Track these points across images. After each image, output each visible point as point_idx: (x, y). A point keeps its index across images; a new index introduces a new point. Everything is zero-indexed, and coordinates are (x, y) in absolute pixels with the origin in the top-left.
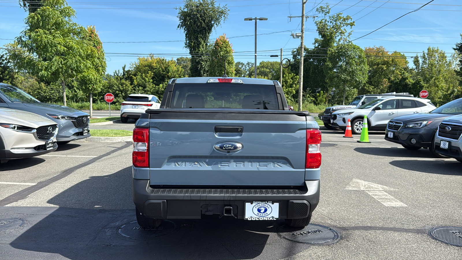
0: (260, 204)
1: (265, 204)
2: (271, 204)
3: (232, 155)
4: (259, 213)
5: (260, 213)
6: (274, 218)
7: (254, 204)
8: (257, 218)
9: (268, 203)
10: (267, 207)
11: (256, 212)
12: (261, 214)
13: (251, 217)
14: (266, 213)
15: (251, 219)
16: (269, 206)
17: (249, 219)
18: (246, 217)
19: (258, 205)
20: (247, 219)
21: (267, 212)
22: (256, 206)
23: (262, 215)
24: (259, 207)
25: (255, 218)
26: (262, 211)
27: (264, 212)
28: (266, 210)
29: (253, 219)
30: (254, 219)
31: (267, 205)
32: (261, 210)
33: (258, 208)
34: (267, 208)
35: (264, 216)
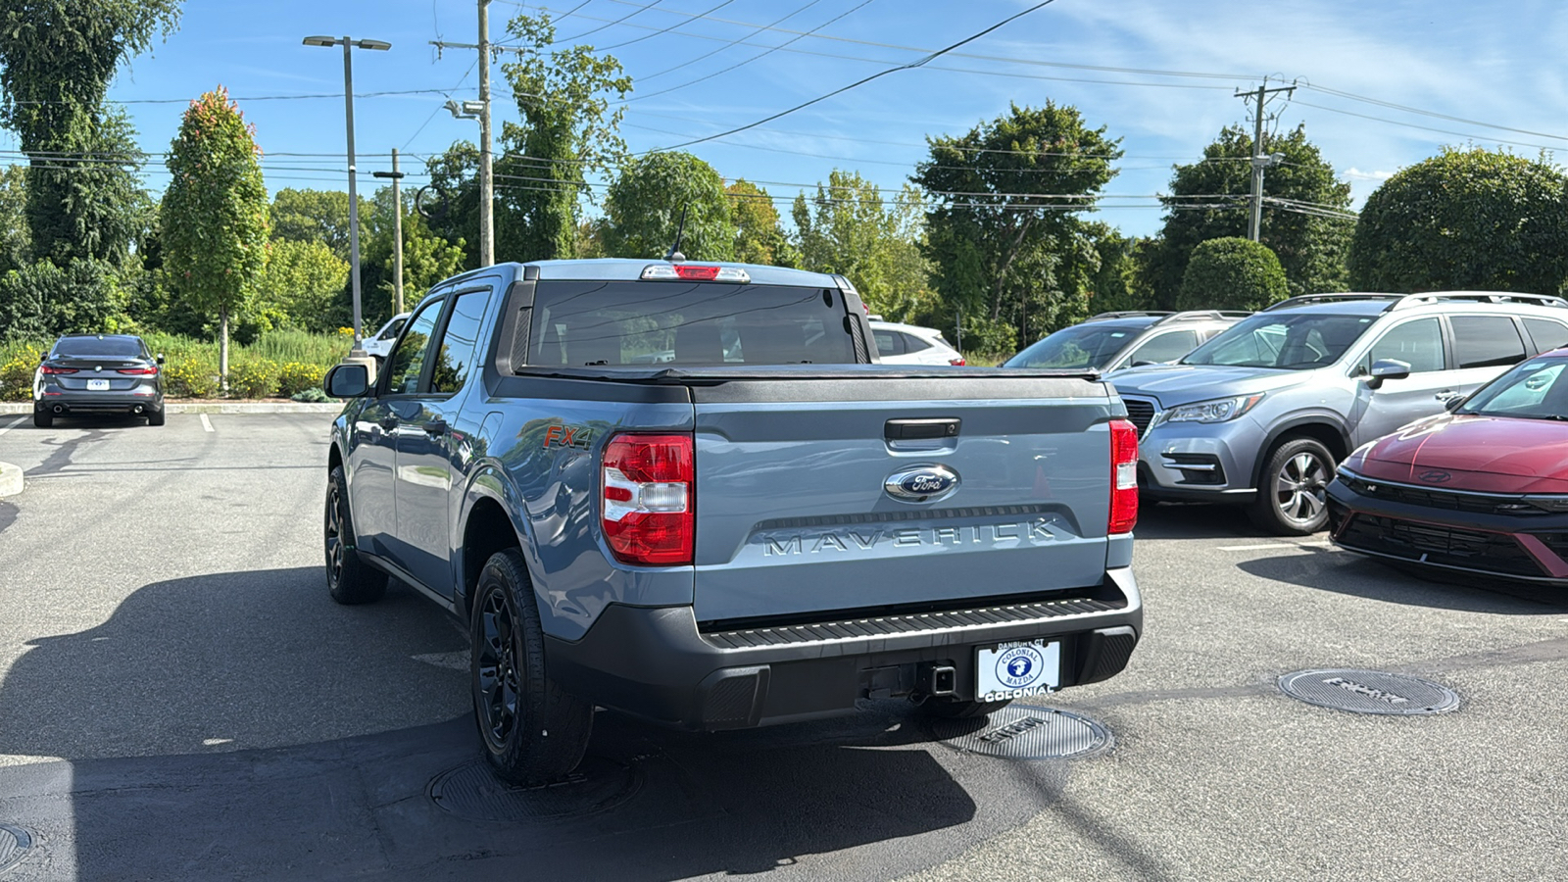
0: (1015, 651)
1: (1027, 649)
2: (1039, 647)
3: (931, 508)
4: (1011, 677)
5: (1014, 678)
6: (1048, 688)
7: (1000, 652)
8: (1007, 693)
9: (1033, 646)
10: (1030, 658)
11: (1005, 675)
12: (1017, 679)
13: (992, 692)
14: (1027, 675)
15: (992, 700)
16: (1035, 653)
17: (988, 700)
18: (981, 695)
19: (1010, 652)
20: (984, 698)
21: (1030, 673)
22: (1005, 656)
23: (1018, 681)
24: (1013, 658)
25: (1002, 694)
26: (1019, 672)
27: (1023, 674)
28: (1028, 667)
29: (998, 699)
30: (1000, 696)
31: (1031, 651)
32: (1016, 668)
33: (1009, 661)
34: (1031, 660)
35: (1023, 684)
